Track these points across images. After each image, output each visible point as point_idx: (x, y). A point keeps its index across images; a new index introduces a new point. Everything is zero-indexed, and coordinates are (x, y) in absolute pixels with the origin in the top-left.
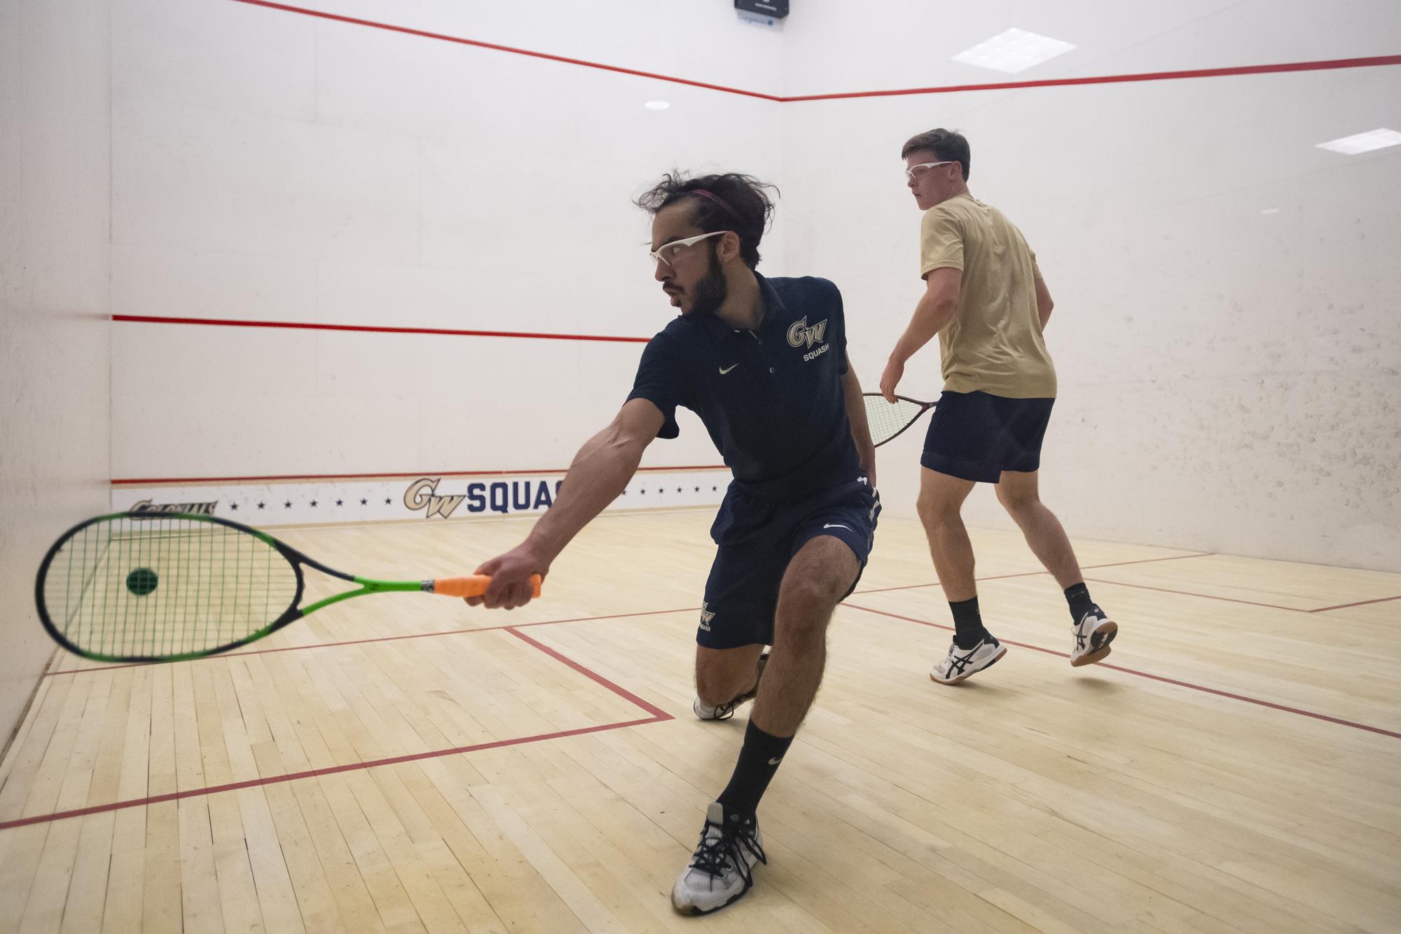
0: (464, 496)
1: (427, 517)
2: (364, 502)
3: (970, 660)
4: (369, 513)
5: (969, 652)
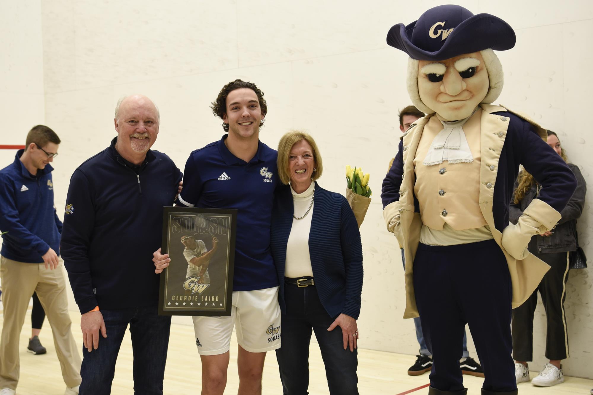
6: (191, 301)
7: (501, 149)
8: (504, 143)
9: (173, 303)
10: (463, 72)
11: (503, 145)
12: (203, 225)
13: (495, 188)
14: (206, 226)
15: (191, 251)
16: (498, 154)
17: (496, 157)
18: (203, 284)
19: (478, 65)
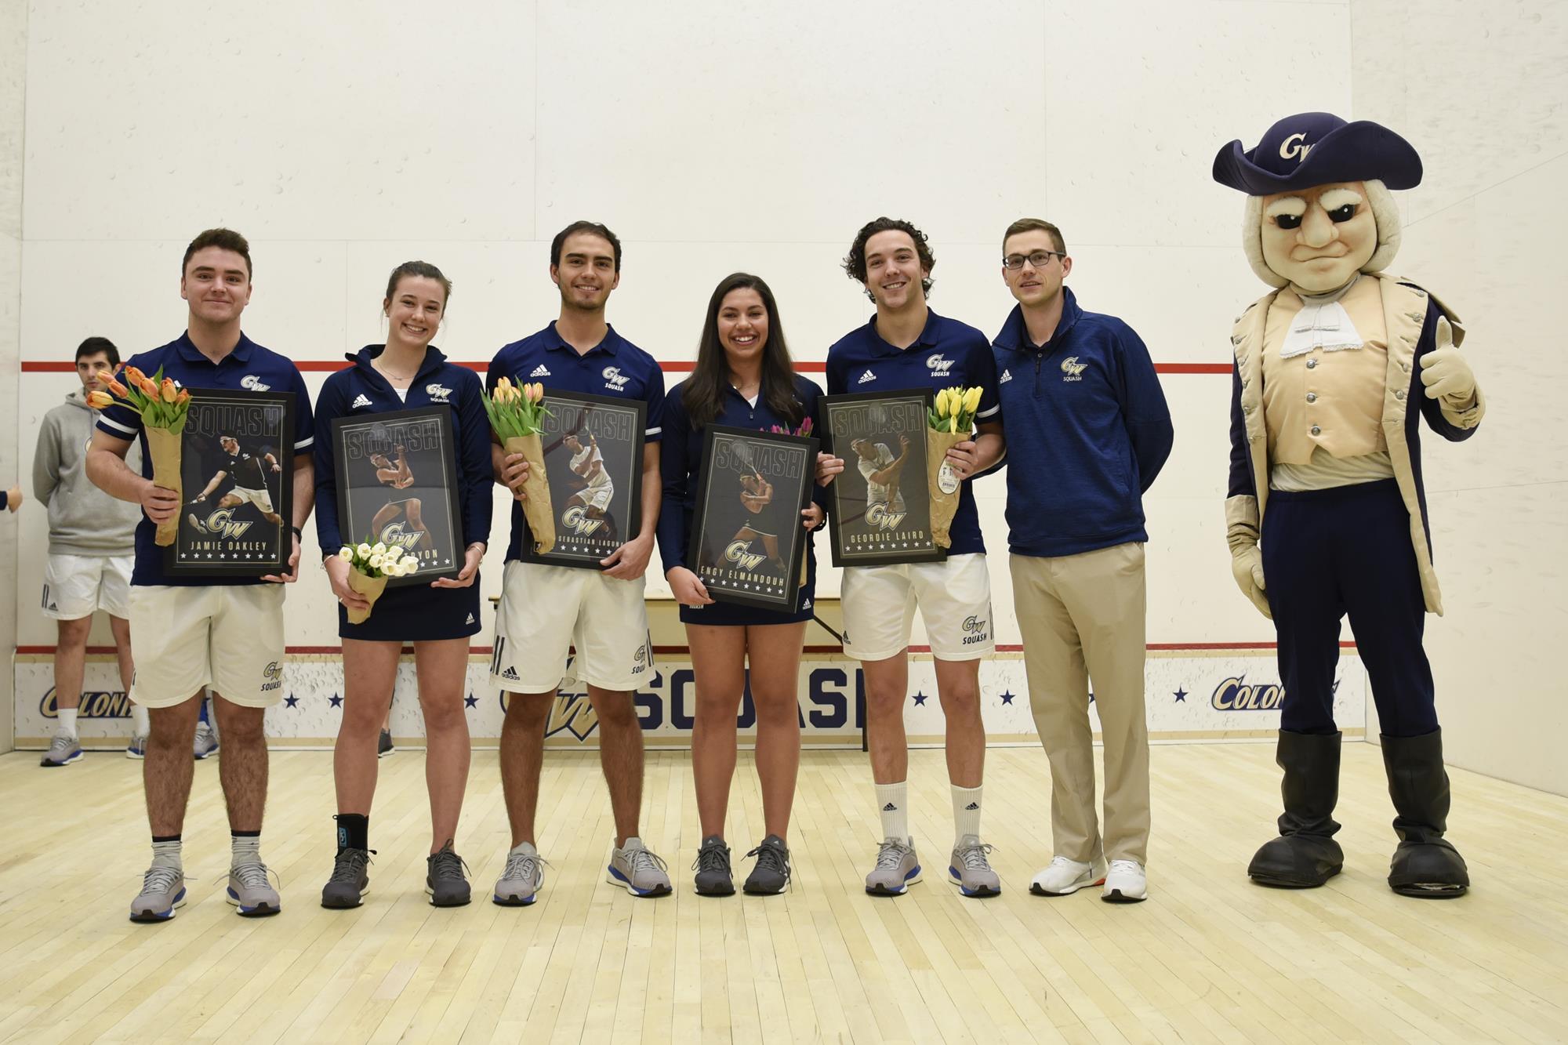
6: (881, 542)
7: (1417, 341)
8: (1421, 330)
9: (854, 547)
10: (1334, 211)
11: (1420, 333)
12: (881, 420)
13: (1408, 400)
14: (887, 420)
15: (869, 462)
16: (1413, 348)
17: (1410, 352)
18: (896, 513)
19: (1358, 203)
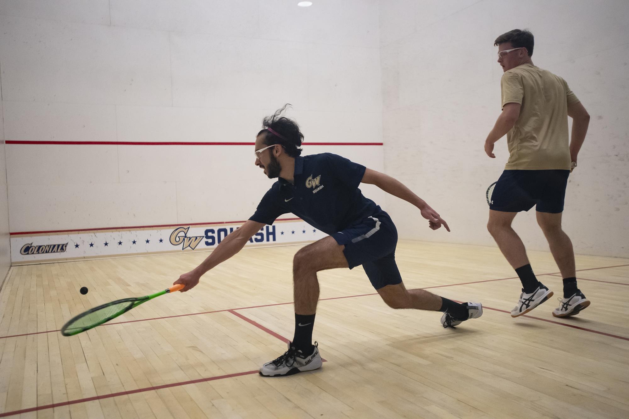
0: (203, 237)
1: (183, 249)
2: (148, 241)
3: (532, 299)
4: (150, 248)
5: (532, 294)
